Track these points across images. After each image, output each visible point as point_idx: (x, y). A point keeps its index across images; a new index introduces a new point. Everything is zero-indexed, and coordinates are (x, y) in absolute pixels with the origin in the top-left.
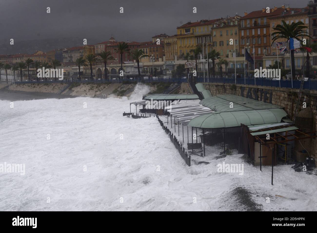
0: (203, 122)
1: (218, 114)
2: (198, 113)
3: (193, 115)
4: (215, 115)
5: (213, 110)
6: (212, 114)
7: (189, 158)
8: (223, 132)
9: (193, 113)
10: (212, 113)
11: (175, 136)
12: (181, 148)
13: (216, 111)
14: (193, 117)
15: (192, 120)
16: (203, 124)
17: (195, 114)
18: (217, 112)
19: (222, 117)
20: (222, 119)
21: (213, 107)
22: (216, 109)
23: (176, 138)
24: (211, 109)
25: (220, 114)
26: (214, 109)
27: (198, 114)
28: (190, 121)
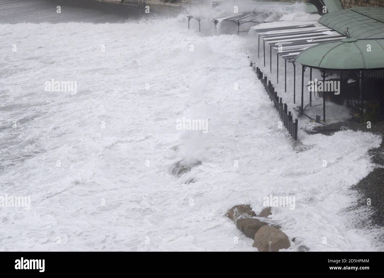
0: (324, 56)
1: (353, 43)
2: (315, 39)
3: (305, 42)
4: (347, 44)
5: (344, 36)
6: (341, 43)
7: (294, 123)
8: (360, 78)
9: (306, 40)
10: (342, 41)
11: (270, 82)
12: (281, 104)
13: (348, 37)
14: (305, 47)
15: (303, 53)
16: (324, 62)
17: (309, 41)
18: (350, 40)
19: (359, 49)
20: (359, 51)
21: (343, 29)
22: (350, 33)
23: (272, 85)
24: (339, 33)
25: (356, 43)
26: (346, 34)
27: (315, 41)
28: (300, 54)
